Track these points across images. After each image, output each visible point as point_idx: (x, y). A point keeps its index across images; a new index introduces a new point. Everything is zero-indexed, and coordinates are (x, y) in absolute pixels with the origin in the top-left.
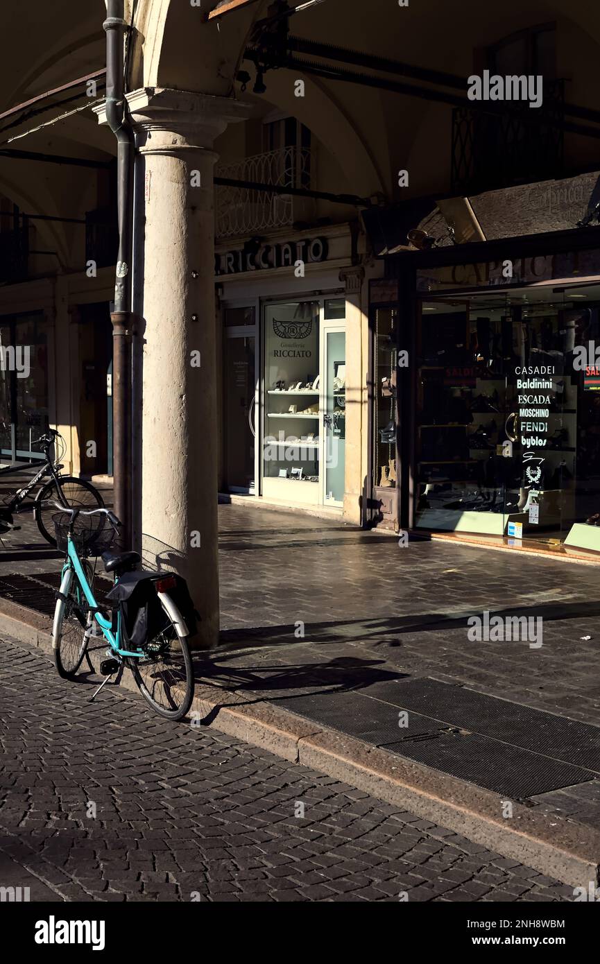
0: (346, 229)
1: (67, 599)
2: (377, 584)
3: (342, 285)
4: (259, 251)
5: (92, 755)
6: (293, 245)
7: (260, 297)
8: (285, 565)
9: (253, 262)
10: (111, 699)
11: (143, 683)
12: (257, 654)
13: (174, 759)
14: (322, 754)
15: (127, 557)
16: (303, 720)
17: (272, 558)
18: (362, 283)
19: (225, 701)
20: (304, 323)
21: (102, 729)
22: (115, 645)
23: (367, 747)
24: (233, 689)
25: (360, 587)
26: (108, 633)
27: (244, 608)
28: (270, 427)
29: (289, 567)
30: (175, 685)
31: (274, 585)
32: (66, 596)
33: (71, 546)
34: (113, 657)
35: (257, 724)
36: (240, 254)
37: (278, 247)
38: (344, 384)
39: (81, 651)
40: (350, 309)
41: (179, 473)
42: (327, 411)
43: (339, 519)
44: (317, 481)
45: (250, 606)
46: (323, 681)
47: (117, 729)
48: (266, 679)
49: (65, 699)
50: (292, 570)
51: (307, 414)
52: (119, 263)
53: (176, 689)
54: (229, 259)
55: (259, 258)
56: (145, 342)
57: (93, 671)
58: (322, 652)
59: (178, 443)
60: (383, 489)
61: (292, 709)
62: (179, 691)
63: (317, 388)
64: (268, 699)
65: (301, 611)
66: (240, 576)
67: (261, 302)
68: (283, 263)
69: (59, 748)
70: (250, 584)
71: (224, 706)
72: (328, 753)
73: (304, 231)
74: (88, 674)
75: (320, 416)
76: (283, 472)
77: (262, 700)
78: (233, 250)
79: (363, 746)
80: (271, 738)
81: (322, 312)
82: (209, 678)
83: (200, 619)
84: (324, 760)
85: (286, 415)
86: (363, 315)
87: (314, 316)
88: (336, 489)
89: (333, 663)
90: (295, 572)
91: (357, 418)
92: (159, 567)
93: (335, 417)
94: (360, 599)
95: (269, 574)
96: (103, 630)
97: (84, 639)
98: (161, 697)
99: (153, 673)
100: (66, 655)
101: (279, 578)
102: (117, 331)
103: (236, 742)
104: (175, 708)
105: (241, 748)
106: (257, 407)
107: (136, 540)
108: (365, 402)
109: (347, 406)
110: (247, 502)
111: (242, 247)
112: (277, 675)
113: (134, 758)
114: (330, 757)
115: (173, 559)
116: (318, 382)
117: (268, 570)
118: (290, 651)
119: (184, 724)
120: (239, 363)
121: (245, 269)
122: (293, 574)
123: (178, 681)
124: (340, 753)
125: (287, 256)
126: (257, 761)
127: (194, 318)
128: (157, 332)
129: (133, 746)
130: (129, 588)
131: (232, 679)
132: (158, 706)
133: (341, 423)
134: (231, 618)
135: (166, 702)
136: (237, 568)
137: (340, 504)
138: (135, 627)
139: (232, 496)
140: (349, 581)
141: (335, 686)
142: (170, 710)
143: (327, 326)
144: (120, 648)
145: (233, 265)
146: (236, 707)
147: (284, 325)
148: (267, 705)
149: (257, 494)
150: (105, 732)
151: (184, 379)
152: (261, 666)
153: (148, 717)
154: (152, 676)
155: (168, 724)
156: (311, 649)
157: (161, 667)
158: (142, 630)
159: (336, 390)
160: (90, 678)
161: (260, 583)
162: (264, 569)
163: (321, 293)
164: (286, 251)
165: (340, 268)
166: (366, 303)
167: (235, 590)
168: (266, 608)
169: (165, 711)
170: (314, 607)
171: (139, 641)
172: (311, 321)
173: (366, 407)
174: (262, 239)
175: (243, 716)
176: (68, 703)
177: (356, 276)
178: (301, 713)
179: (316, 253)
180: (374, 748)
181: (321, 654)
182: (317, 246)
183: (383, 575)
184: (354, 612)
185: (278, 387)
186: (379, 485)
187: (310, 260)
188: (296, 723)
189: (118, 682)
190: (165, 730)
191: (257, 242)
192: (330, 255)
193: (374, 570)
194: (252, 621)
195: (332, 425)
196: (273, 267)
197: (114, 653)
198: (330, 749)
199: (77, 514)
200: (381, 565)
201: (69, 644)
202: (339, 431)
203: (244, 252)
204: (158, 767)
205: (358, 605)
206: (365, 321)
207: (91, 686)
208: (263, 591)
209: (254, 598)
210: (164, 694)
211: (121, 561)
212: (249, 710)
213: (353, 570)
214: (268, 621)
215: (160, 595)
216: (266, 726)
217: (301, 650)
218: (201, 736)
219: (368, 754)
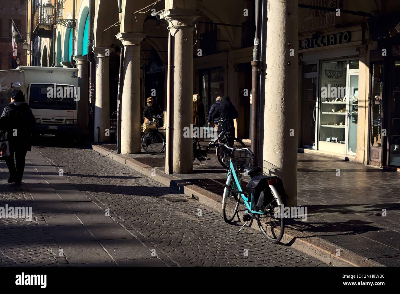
0: (359, 28)
1: (229, 187)
2: (371, 189)
3: (358, 53)
4: (319, 39)
5: (238, 255)
6: (335, 35)
7: (319, 59)
8: (328, 179)
9: (316, 43)
10: (247, 233)
11: (262, 226)
12: (314, 217)
13: (274, 259)
14: (342, 261)
15: (256, 169)
16: (334, 246)
17: (322, 176)
18: (367, 52)
19: (298, 236)
20: (340, 71)
21: (242, 245)
22: (250, 209)
23: (363, 259)
24: (302, 231)
25: (363, 190)
26: (246, 203)
27: (309, 197)
28: (323, 118)
29: (330, 180)
30: (276, 227)
31: (323, 188)
32: (229, 186)
33: (231, 164)
34: (249, 214)
35: (313, 246)
36: (311, 40)
37: (328, 36)
38: (358, 99)
39: (235, 211)
40: (361, 64)
41: (280, 133)
42: (349, 111)
43: (354, 161)
44: (344, 143)
45: (311, 196)
46: (344, 230)
47: (250, 245)
48: (318, 227)
49: (227, 231)
50: (331, 182)
51: (340, 113)
52: (255, 39)
53: (276, 230)
54: (306, 42)
55: (319, 42)
56: (266, 74)
57: (240, 220)
58: (344, 217)
59: (280, 120)
60: (375, 147)
61: (329, 240)
62: (278, 230)
63: (345, 101)
64: (318, 236)
65: (334, 199)
66: (307, 183)
67: (320, 62)
68: (330, 44)
69: (223, 252)
70: (312, 187)
71: (298, 238)
72: (345, 261)
73: (340, 29)
74: (238, 221)
75: (346, 114)
76: (328, 139)
77: (315, 236)
78: (307, 38)
79: (361, 258)
80: (319, 253)
81: (348, 66)
82: (291, 225)
83: (288, 198)
84: (343, 264)
85: (330, 113)
86: (367, 67)
87: (344, 68)
88: (352, 147)
89: (348, 222)
90: (332, 183)
91: (363, 115)
92: (270, 175)
93: (353, 115)
94: (363, 195)
95: (320, 183)
96: (245, 202)
97: (236, 206)
98: (269, 233)
99: (266, 222)
100: (228, 213)
101: (325, 185)
102: (254, 69)
103: (303, 254)
104: (275, 238)
105: (305, 256)
106: (317, 109)
107: (260, 163)
108: (367, 107)
109: (359, 109)
110: (311, 152)
111: (312, 37)
112: (322, 226)
113: (256, 258)
114: (346, 262)
115: (276, 172)
116: (346, 98)
117: (320, 181)
118: (328, 216)
119: (279, 245)
120: (309, 89)
121: (313, 47)
122: (331, 183)
123: (278, 226)
124: (350, 261)
125: (332, 40)
126: (312, 263)
127: (289, 63)
128: (272, 70)
129: (256, 253)
130: (256, 183)
131: (302, 226)
132: (268, 236)
133: (356, 117)
134: (302, 201)
135: (272, 235)
136: (306, 180)
137: (354, 154)
138: (259, 200)
139: (304, 149)
140: (358, 187)
141: (350, 232)
142: (274, 239)
143: (350, 72)
144: (252, 210)
145: (307, 45)
146: (303, 239)
147: (330, 72)
148: (318, 238)
149: (316, 149)
150: (244, 246)
151: (284, 91)
152: (315, 221)
153: (263, 241)
154: (265, 223)
155: (272, 245)
156: (339, 216)
157: (270, 220)
158: (261, 201)
159: (354, 102)
160: (238, 223)
161: (316, 186)
162: (318, 181)
163: (347, 57)
164: (332, 38)
165: (357, 45)
166: (368, 61)
167: (305, 189)
168: (319, 197)
169: (271, 239)
170: (341, 197)
171: (260, 206)
172: (343, 71)
173: (367, 109)
174: (321, 33)
175: (306, 243)
176: (228, 233)
177: (364, 49)
178: (333, 243)
179: (345, 39)
180: (366, 260)
181: (343, 218)
182: (346, 35)
183: (373, 186)
184: (359, 201)
185: (327, 100)
186: (373, 145)
187: (342, 42)
188: (330, 247)
189: (250, 225)
190: (271, 247)
191: (318, 34)
192: (352, 39)
193: (369, 183)
194: (312, 203)
195: (352, 118)
196: (326, 45)
197: (249, 212)
198: (346, 259)
199: (235, 150)
200: (373, 181)
201: (229, 208)
202: (355, 120)
203: (312, 39)
204: (267, 262)
205: (362, 198)
206: (368, 70)
207: (238, 227)
208: (317, 190)
209: (313, 193)
210: (271, 231)
211: (253, 170)
212: (309, 240)
213: (360, 183)
214: (319, 203)
215: (270, 186)
216: (316, 247)
217: (334, 216)
218: (286, 251)
219: (364, 262)
